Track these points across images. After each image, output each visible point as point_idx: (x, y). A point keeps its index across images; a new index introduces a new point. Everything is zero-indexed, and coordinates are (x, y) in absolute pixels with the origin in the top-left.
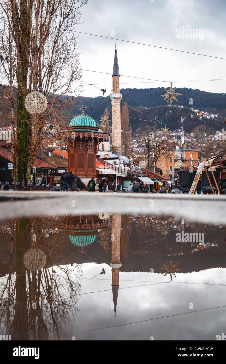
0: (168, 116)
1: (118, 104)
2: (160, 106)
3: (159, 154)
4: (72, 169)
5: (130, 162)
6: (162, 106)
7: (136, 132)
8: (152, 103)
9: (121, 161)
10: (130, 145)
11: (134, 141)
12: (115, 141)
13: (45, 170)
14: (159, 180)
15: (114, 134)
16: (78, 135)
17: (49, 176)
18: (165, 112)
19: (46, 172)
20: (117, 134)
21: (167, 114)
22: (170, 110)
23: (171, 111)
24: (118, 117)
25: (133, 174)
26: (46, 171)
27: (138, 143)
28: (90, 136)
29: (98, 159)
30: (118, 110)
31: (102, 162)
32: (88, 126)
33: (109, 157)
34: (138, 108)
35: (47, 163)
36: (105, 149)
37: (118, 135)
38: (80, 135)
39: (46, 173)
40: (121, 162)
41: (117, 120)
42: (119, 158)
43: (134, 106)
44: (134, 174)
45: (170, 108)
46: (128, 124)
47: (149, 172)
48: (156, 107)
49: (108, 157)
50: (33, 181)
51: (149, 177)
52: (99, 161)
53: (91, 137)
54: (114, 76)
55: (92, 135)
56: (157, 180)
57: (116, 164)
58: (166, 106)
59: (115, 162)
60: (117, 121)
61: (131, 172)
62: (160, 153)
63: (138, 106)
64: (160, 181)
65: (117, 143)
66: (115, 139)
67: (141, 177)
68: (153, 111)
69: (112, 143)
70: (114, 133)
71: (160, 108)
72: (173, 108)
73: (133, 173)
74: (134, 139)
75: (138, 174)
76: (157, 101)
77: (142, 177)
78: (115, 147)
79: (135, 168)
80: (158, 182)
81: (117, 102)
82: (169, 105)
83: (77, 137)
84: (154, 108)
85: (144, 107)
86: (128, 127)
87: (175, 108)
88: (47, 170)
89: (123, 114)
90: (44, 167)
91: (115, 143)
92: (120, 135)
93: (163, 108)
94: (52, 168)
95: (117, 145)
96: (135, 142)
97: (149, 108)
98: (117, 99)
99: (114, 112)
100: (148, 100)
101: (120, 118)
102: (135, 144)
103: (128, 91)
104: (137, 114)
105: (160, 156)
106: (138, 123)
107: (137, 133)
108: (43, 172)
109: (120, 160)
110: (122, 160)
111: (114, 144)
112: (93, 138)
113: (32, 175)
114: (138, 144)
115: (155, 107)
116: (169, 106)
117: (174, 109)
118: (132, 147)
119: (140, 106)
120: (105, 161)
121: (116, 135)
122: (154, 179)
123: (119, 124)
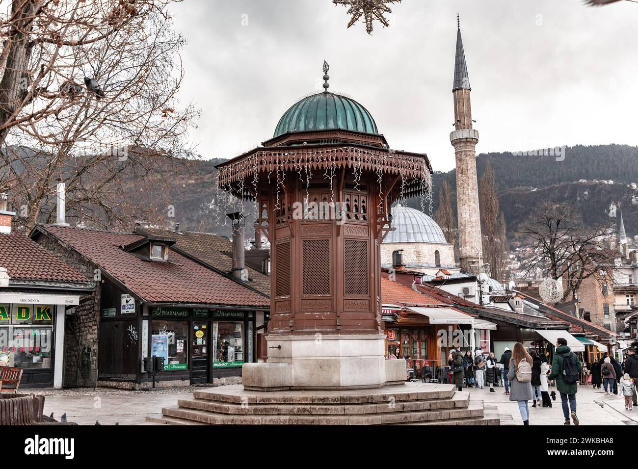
0: (581, 203)
1: (469, 155)
2: (562, 183)
3: (582, 273)
4: (284, 301)
5: (507, 291)
6: (566, 183)
7: (514, 239)
8: (545, 179)
9: (482, 286)
10: (503, 265)
11: (511, 256)
12: (466, 243)
13: (246, 313)
14: (595, 337)
15: (462, 228)
16: (298, 162)
17: (259, 332)
18: (573, 196)
19: (250, 319)
20: (472, 227)
21: (578, 199)
22: (585, 191)
23: (586, 193)
24: (471, 185)
25: (520, 321)
26: (250, 316)
27: (519, 259)
28: (344, 162)
29: (417, 283)
30: (472, 168)
31: (429, 290)
32: (340, 130)
33: (450, 277)
34: (516, 189)
35: (253, 293)
36: (441, 262)
37: (474, 228)
38: (303, 161)
39: (250, 323)
40: (483, 289)
41: (470, 191)
42: (478, 278)
43: (507, 186)
44: (525, 323)
45: (584, 187)
46: (498, 213)
47: (562, 317)
48: (554, 187)
49: (446, 277)
50: (204, 350)
51: (567, 330)
52: (421, 287)
53: (347, 166)
54: (458, 90)
55: (352, 159)
56: (590, 338)
57: (469, 294)
58: (575, 182)
59: (466, 290)
60: (468, 195)
61: (514, 316)
62: (583, 269)
63: (516, 186)
64: (598, 341)
65: (472, 247)
66: (467, 239)
67: (544, 329)
68: (549, 195)
69: (460, 249)
70: (463, 223)
71: (563, 187)
72: (590, 185)
73: (521, 318)
74: (511, 254)
75: (535, 321)
76: (554, 175)
77: (548, 329)
78: (466, 258)
79: (524, 306)
80: (596, 343)
81: (466, 151)
82: (581, 181)
83: (294, 168)
84: (549, 187)
85: (529, 188)
86: (497, 218)
87: (596, 185)
88: (254, 313)
89: (484, 190)
90: (236, 305)
91: (468, 248)
92: (480, 229)
93: (569, 186)
94: (263, 306)
95: (472, 253)
96: (513, 259)
97: (540, 189)
98: (467, 142)
99: (460, 175)
100: (534, 174)
101: (476, 187)
102: (514, 262)
103: (494, 158)
104: (514, 202)
105: (585, 277)
106: (518, 220)
107: (516, 240)
108: (239, 319)
109: (480, 283)
110: (485, 283)
111: (464, 252)
112: (358, 171)
113: (200, 329)
114: (519, 263)
115: (552, 186)
116: (581, 183)
117: (593, 188)
118: (507, 269)
119: (519, 186)
120: (438, 287)
121: (468, 229)
122: (584, 336)
123: (474, 202)
